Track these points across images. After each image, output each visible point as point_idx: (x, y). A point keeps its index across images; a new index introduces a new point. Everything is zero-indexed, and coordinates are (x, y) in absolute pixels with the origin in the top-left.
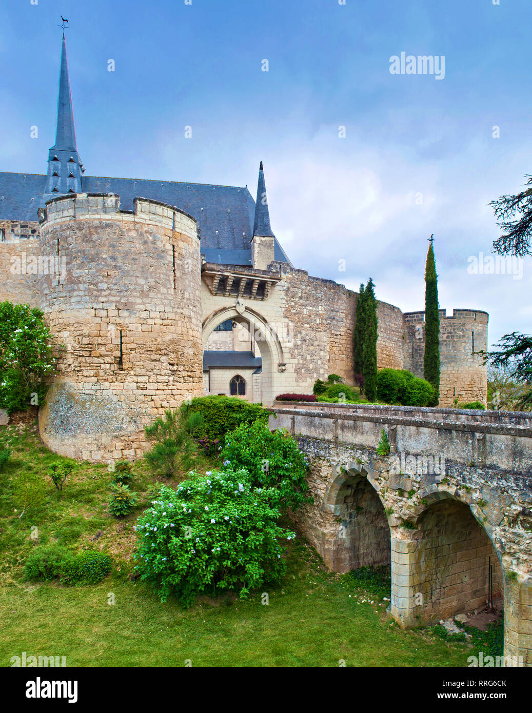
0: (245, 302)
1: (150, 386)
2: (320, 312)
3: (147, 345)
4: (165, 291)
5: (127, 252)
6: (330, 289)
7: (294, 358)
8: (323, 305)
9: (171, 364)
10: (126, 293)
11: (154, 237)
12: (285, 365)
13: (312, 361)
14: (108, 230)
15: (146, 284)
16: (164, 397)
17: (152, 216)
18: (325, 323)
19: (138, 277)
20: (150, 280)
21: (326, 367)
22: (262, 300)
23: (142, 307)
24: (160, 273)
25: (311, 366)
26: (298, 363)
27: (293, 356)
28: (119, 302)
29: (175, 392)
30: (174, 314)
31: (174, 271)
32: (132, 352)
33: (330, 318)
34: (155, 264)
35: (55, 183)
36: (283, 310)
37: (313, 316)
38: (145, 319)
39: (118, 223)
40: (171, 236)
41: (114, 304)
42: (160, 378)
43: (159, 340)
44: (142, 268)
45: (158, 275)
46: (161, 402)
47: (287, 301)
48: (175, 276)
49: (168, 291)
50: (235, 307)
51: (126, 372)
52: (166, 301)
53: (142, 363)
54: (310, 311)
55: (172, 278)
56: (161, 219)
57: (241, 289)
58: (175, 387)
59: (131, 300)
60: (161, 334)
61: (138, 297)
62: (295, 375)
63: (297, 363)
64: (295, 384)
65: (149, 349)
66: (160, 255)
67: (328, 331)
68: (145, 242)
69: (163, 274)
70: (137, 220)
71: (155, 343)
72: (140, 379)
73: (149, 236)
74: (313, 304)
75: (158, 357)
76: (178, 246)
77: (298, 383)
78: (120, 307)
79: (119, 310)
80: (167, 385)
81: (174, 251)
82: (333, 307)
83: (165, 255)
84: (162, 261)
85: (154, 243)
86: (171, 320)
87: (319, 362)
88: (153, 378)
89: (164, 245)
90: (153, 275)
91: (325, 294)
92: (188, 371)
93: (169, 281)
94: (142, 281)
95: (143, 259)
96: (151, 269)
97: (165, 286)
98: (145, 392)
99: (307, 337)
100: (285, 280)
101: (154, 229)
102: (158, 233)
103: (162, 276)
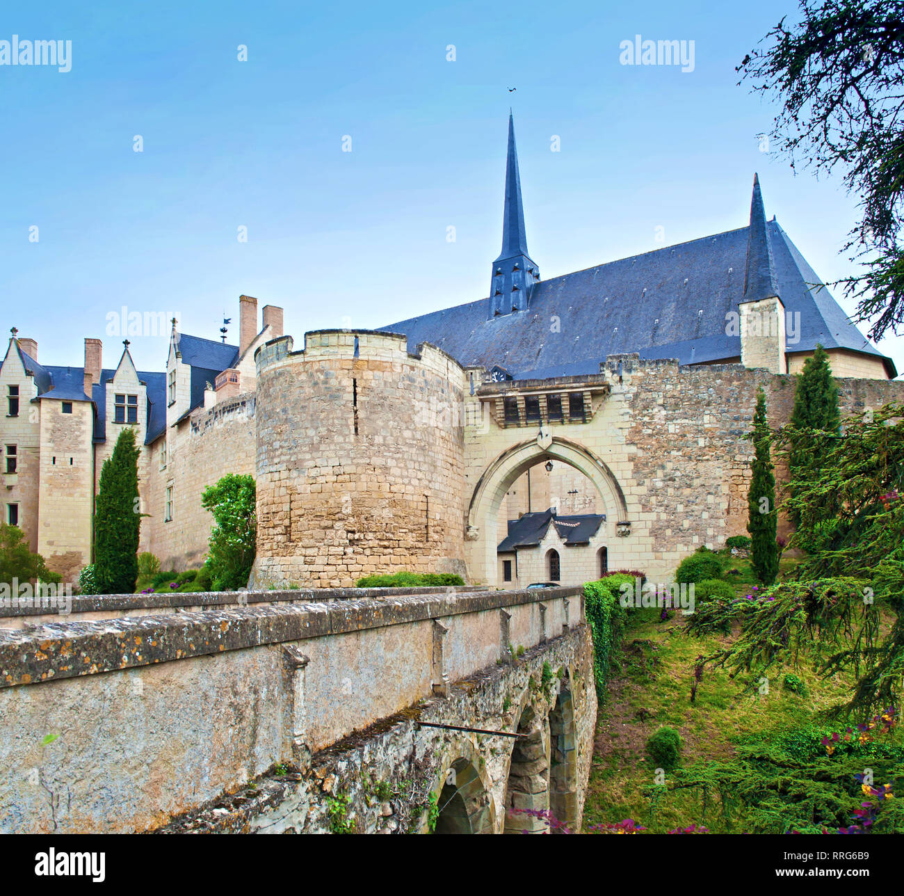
0: (552, 430)
1: (319, 560)
2: (706, 426)
3: (317, 509)
4: (341, 439)
5: (297, 400)
6: (730, 381)
7: (650, 511)
8: (714, 412)
9: (348, 532)
10: (296, 450)
11: (327, 374)
12: (628, 524)
13: (687, 514)
14: (281, 379)
15: (316, 435)
16: (335, 573)
17: (323, 350)
18: (720, 443)
19: (307, 428)
20: (321, 429)
21: (722, 523)
22: (584, 422)
23: (312, 464)
24: (333, 418)
25: (686, 524)
26: (658, 520)
27: (646, 508)
28: (288, 461)
29: (351, 568)
30: (354, 467)
31: (356, 412)
32: (301, 519)
33: (732, 433)
34: (328, 408)
35: (498, 305)
36: (626, 432)
37: (689, 436)
38: (314, 478)
39: (288, 369)
40: (351, 367)
41: (285, 464)
42: (333, 550)
43: (331, 501)
44: (312, 416)
45: (331, 421)
46: (329, 581)
47: (634, 416)
48: (356, 418)
49: (345, 439)
50: (536, 440)
51: (295, 544)
52: (342, 453)
53: (310, 532)
54: (682, 426)
55: (351, 422)
56: (335, 349)
57: (541, 413)
58: (354, 562)
59: (300, 456)
60: (334, 494)
61: (308, 452)
62: (652, 540)
63: (655, 518)
64: (652, 555)
65: (319, 514)
66: (334, 396)
67: (727, 457)
68: (316, 384)
69: (337, 418)
70: (306, 360)
71: (326, 506)
72: (309, 552)
73: (320, 375)
74: (690, 412)
75: (330, 523)
76: (362, 378)
77: (658, 554)
78: (290, 467)
79: (290, 470)
80: (342, 559)
81: (355, 386)
82: (738, 412)
83: (341, 393)
84: (337, 402)
85: (326, 382)
86: (349, 474)
87: (705, 515)
88: (324, 550)
89: (340, 382)
90: (324, 422)
91: (719, 391)
92: (380, 540)
93: (347, 426)
94: (311, 432)
95: (314, 405)
96: (323, 415)
97: (340, 433)
98: (311, 568)
99: (678, 474)
100: (629, 382)
101: (326, 365)
102: (331, 369)
103: (336, 421)
